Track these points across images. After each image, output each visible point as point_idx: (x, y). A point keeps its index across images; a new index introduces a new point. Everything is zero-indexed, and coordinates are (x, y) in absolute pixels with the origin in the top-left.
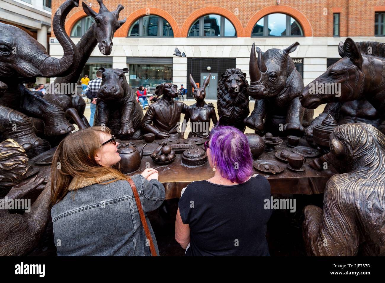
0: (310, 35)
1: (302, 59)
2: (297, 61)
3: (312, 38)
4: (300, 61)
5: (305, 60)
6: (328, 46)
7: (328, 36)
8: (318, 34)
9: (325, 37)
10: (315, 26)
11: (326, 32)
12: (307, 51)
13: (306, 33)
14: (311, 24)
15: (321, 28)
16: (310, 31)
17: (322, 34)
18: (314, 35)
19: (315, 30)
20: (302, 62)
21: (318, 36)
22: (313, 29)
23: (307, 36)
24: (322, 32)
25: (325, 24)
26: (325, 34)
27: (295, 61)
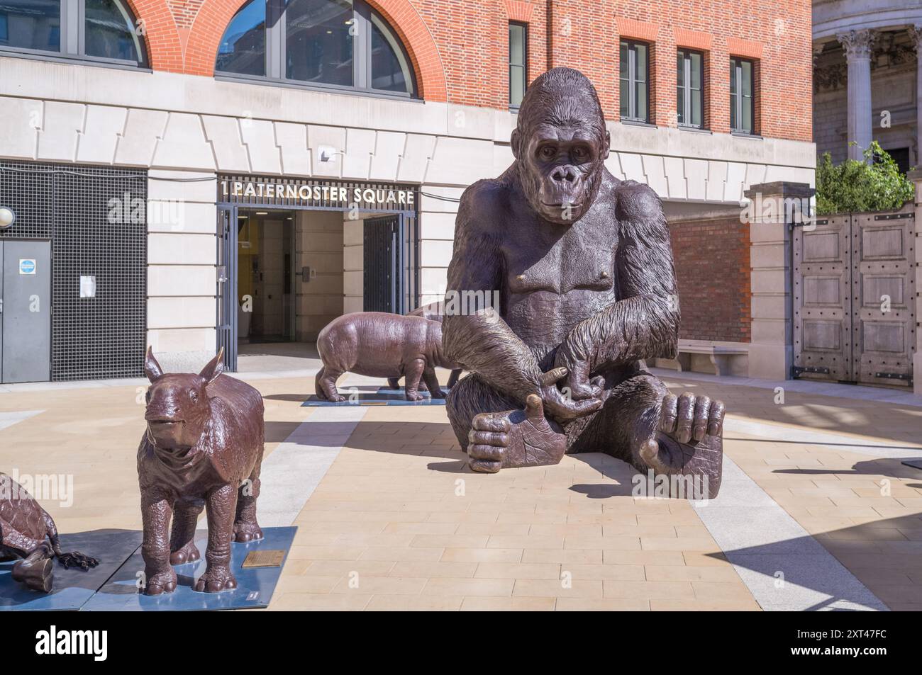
0: (440, 98)
1: (415, 188)
2: (397, 197)
3: (444, 105)
4: (406, 199)
5: (424, 193)
6: (496, 143)
7: (494, 105)
8: (463, 94)
9: (487, 109)
10: (453, 62)
12: (430, 159)
13: (427, 85)
14: (443, 53)
15: (474, 73)
16: (439, 78)
17: (476, 98)
18: (452, 97)
19: (456, 78)
20: (412, 203)
21: (466, 104)
22: (449, 73)
23: (428, 99)
24: (475, 88)
25: (485, 59)
26: (486, 97)
27: (391, 197)
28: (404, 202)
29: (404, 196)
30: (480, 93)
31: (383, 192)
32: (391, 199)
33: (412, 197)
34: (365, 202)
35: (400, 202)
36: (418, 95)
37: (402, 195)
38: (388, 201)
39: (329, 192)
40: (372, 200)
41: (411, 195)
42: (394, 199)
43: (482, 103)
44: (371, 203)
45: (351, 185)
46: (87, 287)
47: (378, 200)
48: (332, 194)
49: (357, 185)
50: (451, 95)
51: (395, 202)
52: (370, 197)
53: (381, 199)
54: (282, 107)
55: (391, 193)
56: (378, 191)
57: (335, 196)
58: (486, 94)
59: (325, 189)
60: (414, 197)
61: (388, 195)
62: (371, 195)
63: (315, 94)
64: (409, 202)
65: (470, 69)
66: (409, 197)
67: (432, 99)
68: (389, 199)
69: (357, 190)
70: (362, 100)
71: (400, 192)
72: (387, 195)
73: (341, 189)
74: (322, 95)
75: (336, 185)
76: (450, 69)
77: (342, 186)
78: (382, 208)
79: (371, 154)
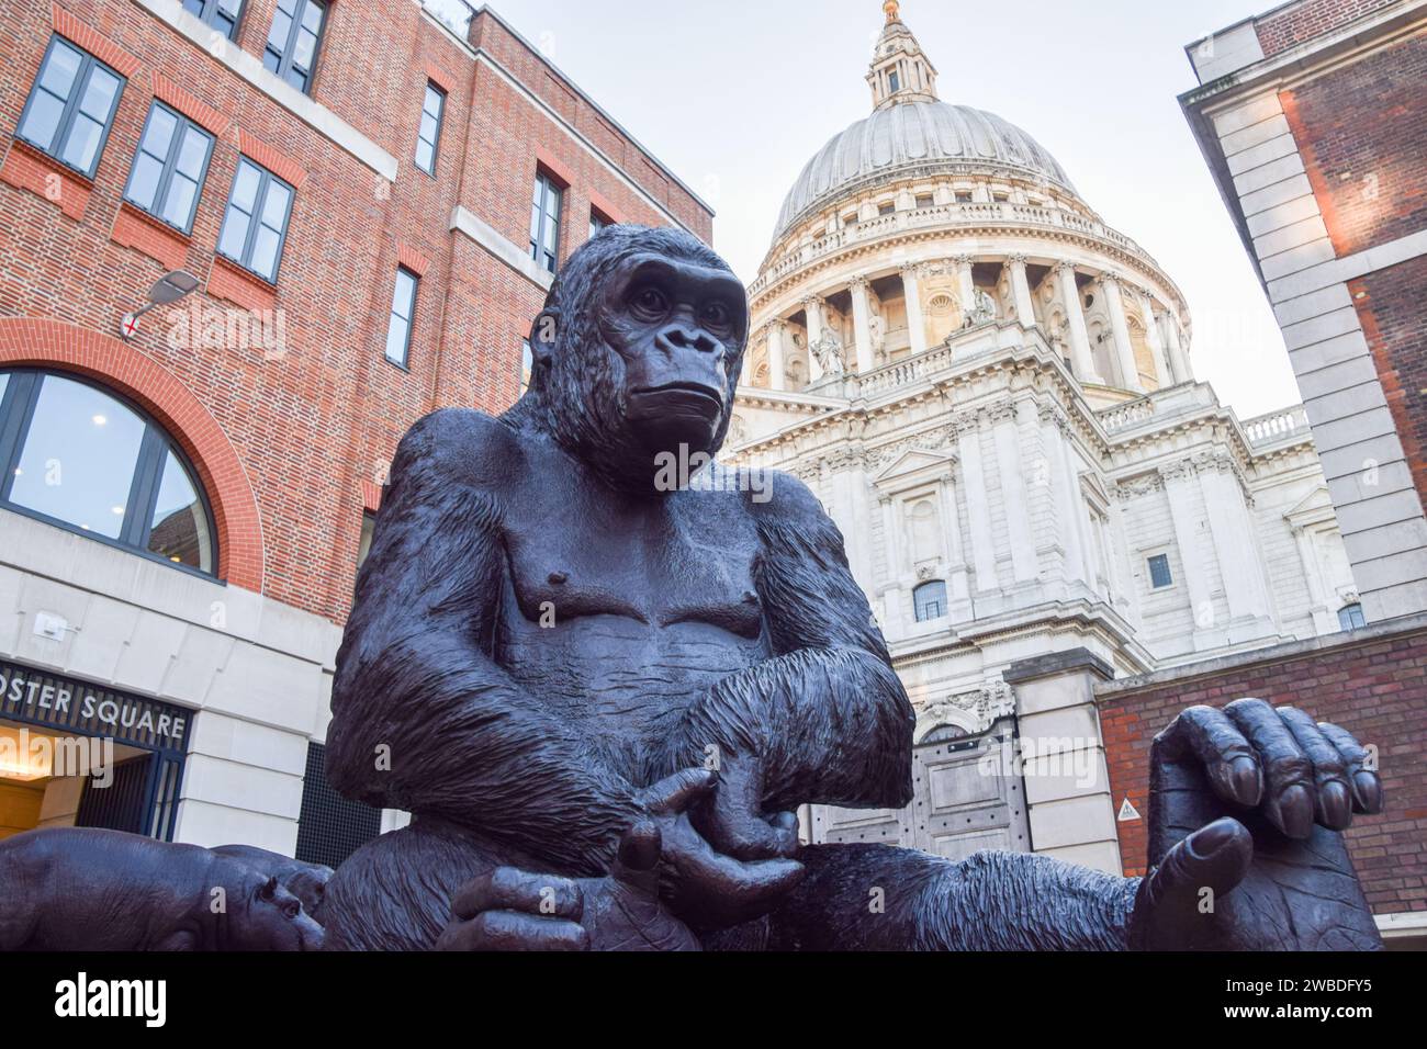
0: (251, 584)
1: (187, 713)
2: (156, 722)
3: (259, 598)
4: (170, 728)
5: (201, 723)
8: (287, 588)
9: (319, 618)
10: (280, 540)
11: (323, 590)
12: (219, 670)
13: (235, 561)
14: (266, 524)
15: (307, 563)
16: (254, 558)
17: (305, 599)
18: (270, 588)
19: (280, 564)
20: (179, 736)
21: (288, 603)
22: (271, 555)
23: (233, 583)
24: (306, 584)
25: (325, 548)
26: (318, 601)
27: (146, 721)
28: (166, 734)
29: (168, 723)
30: (311, 593)
31: (134, 710)
32: (145, 724)
33: (181, 728)
34: (101, 721)
35: (159, 732)
36: (218, 575)
37: (165, 721)
38: (139, 727)
40: (112, 719)
41: (179, 724)
42: (150, 725)
43: (312, 609)
44: (110, 723)
45: (81, 688)
47: (123, 722)
48: (44, 695)
49: (91, 691)
50: (268, 586)
51: (151, 730)
52: (110, 715)
53: (128, 720)
55: (148, 714)
56: (125, 708)
57: (48, 700)
58: (319, 597)
59: (33, 685)
60: (185, 729)
61: (140, 718)
62: (112, 711)
64: (174, 735)
65: (302, 556)
66: (176, 727)
67: (240, 584)
68: (142, 723)
69: (89, 699)
71: (162, 717)
72: (138, 718)
73: (62, 691)
75: (54, 684)
76: (274, 549)
77: (63, 687)
78: (128, 735)
79: (126, 643)
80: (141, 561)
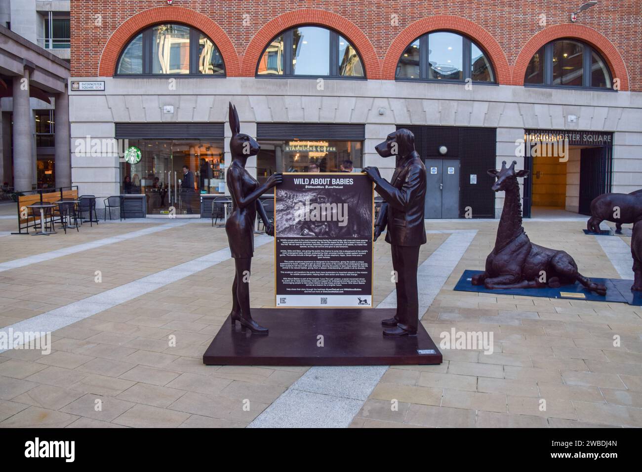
0: (625, 89)
1: (611, 134)
2: (603, 138)
3: (628, 93)
5: (616, 136)
8: (637, 86)
12: (619, 119)
14: (627, 66)
16: (625, 79)
19: (634, 79)
20: (610, 141)
21: (638, 91)
22: (631, 77)
23: (619, 91)
27: (600, 138)
28: (606, 141)
29: (606, 138)
31: (597, 136)
33: (610, 138)
34: (588, 141)
35: (604, 140)
36: (613, 89)
39: (572, 137)
40: (591, 140)
42: (601, 139)
45: (582, 133)
46: (473, 179)
47: (595, 140)
48: (573, 137)
49: (584, 133)
50: (631, 87)
51: (602, 141)
53: (595, 139)
54: (553, 97)
55: (600, 136)
56: (594, 136)
57: (574, 138)
59: (570, 135)
62: (591, 137)
63: (567, 91)
64: (608, 141)
67: (621, 90)
68: (599, 139)
69: (585, 135)
70: (588, 92)
71: (605, 136)
73: (577, 135)
74: (570, 91)
75: (575, 134)
76: (631, 74)
77: (578, 134)
78: (596, 143)
79: (592, 118)
80: (592, 92)
